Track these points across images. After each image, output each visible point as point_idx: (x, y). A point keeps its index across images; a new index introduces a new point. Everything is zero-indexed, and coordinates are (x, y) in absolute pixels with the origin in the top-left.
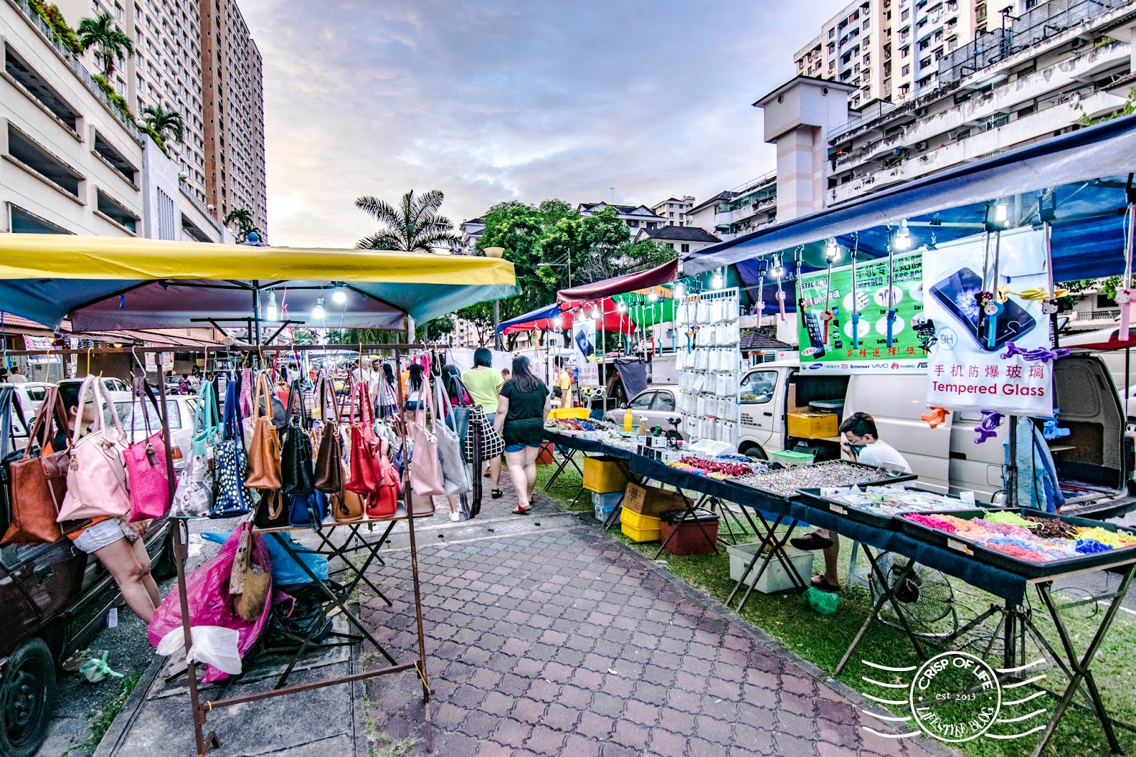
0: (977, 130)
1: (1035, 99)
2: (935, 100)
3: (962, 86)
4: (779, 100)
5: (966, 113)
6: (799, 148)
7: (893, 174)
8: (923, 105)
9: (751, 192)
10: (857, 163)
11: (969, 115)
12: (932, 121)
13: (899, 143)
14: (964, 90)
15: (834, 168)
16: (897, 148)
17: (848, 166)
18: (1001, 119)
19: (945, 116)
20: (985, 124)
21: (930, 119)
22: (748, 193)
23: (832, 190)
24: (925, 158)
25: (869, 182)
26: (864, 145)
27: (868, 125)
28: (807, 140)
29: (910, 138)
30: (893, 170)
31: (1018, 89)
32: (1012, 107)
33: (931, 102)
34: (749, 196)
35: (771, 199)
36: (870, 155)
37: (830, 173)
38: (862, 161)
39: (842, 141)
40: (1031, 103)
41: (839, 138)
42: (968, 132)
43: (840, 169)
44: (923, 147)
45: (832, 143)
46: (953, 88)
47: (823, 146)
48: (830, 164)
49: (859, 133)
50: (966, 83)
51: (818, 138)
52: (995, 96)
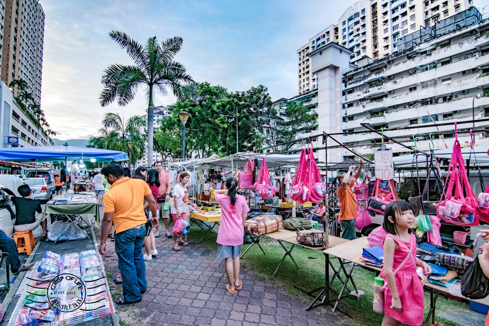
0: (420, 71)
1: (450, 57)
2: (400, 56)
3: (414, 50)
4: (321, 53)
5: (417, 62)
6: (330, 76)
7: (379, 89)
8: (394, 58)
9: (298, 98)
10: (358, 84)
11: (419, 63)
12: (399, 66)
13: (382, 75)
14: (415, 52)
15: (346, 86)
16: (381, 77)
17: (354, 85)
18: (434, 65)
19: (406, 63)
20: (424, 68)
21: (397, 64)
22: (296, 98)
23: (345, 96)
24: (395, 82)
25: (366, 92)
26: (362, 76)
27: (364, 67)
28: (332, 73)
29: (386, 73)
30: (379, 87)
31: (445, 51)
32: (438, 60)
33: (398, 57)
34: (297, 100)
35: (309, 101)
36: (366, 80)
37: (344, 88)
38: (362, 83)
39: (350, 74)
40: (449, 59)
41: (348, 73)
42: (415, 71)
43: (349, 87)
44: (392, 78)
45: (345, 75)
46: (410, 51)
47: (340, 76)
48: (343, 84)
49: (359, 71)
50: (417, 49)
51: (337, 72)
52: (433, 55)
